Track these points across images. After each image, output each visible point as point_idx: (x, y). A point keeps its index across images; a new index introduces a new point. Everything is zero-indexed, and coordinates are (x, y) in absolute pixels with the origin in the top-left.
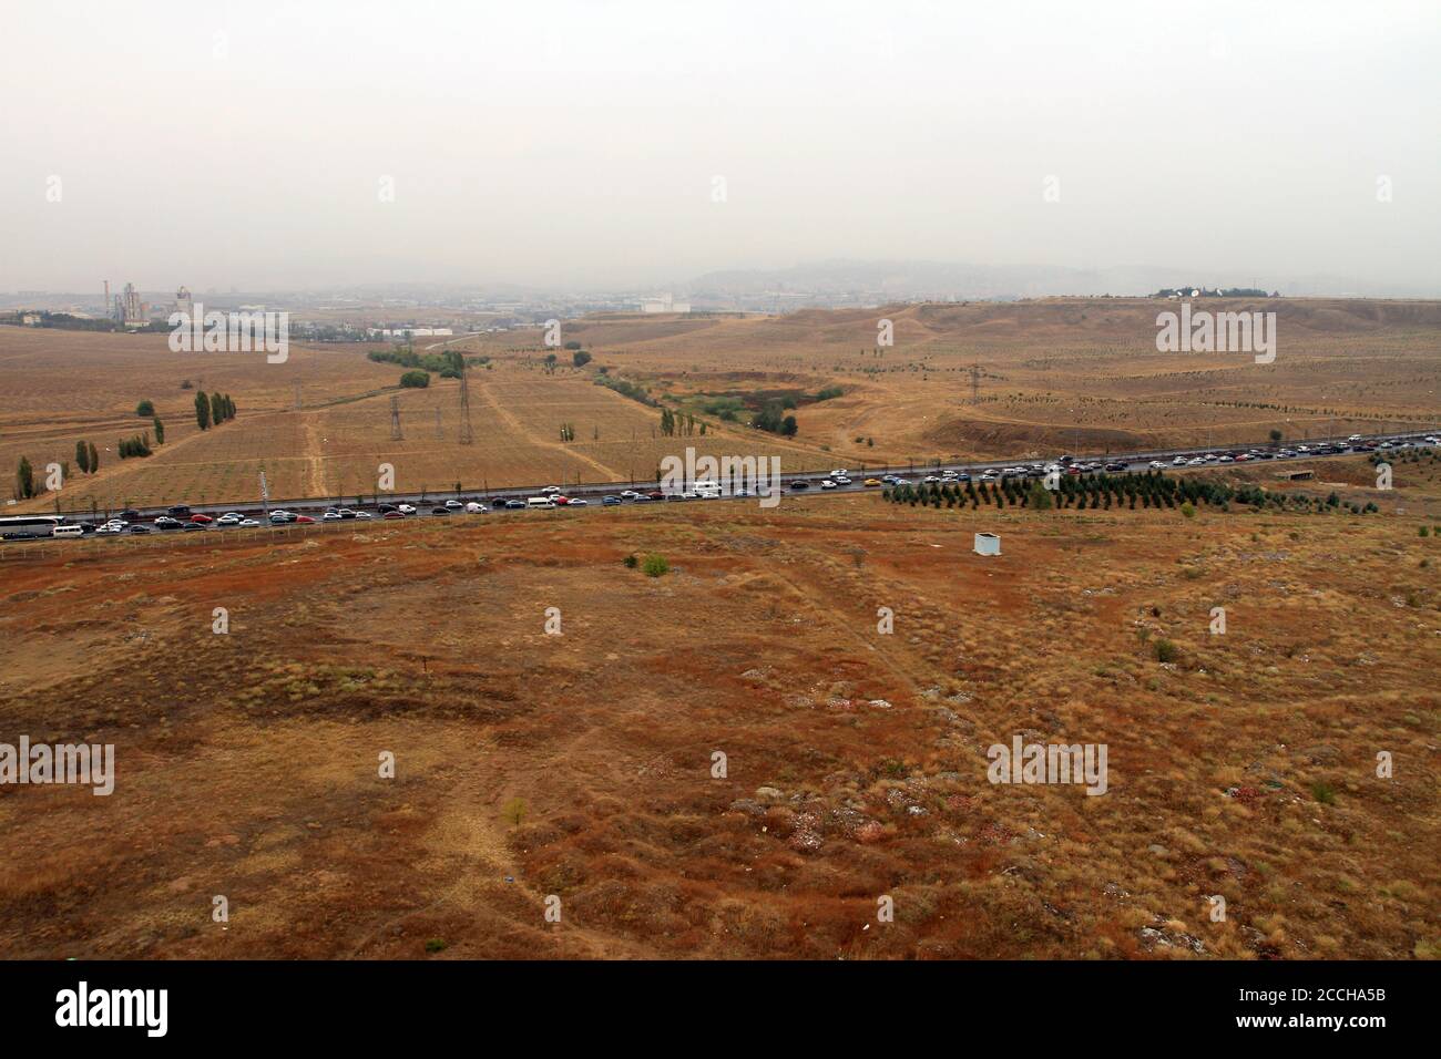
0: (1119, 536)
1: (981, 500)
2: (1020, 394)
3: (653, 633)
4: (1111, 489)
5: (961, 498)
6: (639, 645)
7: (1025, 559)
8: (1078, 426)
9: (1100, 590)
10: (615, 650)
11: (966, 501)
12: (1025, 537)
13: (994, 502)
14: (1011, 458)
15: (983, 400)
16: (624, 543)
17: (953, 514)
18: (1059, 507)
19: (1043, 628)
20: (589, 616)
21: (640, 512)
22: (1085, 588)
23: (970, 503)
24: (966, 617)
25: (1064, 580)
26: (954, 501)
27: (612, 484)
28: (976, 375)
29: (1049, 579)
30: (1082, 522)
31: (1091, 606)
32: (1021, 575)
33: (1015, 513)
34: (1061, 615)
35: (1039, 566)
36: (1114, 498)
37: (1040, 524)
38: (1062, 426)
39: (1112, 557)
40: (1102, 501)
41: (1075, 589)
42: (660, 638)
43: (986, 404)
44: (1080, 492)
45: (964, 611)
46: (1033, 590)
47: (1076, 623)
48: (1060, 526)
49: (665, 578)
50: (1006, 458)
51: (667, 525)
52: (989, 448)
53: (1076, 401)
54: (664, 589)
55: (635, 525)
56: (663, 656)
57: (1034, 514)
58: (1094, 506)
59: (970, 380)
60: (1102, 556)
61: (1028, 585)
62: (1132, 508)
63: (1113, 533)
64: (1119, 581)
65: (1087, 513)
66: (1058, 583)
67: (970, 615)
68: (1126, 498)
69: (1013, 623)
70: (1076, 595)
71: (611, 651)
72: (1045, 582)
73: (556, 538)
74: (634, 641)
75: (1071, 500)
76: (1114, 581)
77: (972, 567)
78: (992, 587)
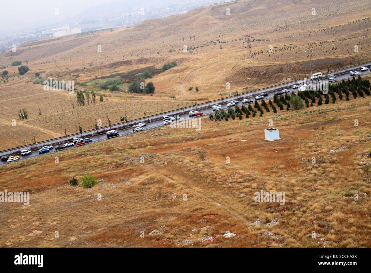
0: (343, 117)
1: (264, 110)
2: (275, 47)
3: (94, 220)
4: (335, 91)
5: (253, 111)
6: (87, 229)
7: (294, 139)
8: (309, 59)
9: (338, 149)
10: (74, 234)
11: (256, 112)
12: (292, 127)
13: (272, 110)
14: (276, 84)
15: (255, 54)
16: (67, 172)
17: (250, 121)
18: (308, 107)
19: (311, 176)
20: (55, 218)
21: (74, 153)
22: (330, 149)
23: (258, 113)
24: (268, 178)
25: (318, 146)
26: (249, 114)
27: (55, 139)
28: (249, 41)
29: (310, 147)
30: (321, 113)
31: (335, 158)
32: (294, 149)
33: (284, 114)
34: (320, 166)
35: (303, 141)
36: (337, 96)
37: (299, 118)
38: (302, 61)
39: (342, 129)
40: (331, 99)
41: (324, 150)
42: (99, 222)
43: (257, 56)
44: (318, 96)
45: (266, 174)
46: (302, 155)
47: (328, 169)
48: (310, 117)
49: (95, 188)
50: (274, 85)
51: (91, 157)
52: (263, 80)
53: (307, 45)
54: (95, 194)
55: (72, 161)
56: (102, 232)
57: (294, 113)
58: (327, 102)
59: (246, 44)
60: (336, 129)
61: (298, 153)
62: (348, 99)
63: (340, 115)
64: (348, 142)
65: (324, 107)
66: (315, 149)
67: (269, 175)
68: (344, 95)
69: (294, 176)
70: (326, 154)
71: (72, 235)
72: (308, 150)
73: (28, 176)
74: (84, 227)
75: (314, 101)
76: (345, 142)
77: (266, 148)
78: (279, 158)
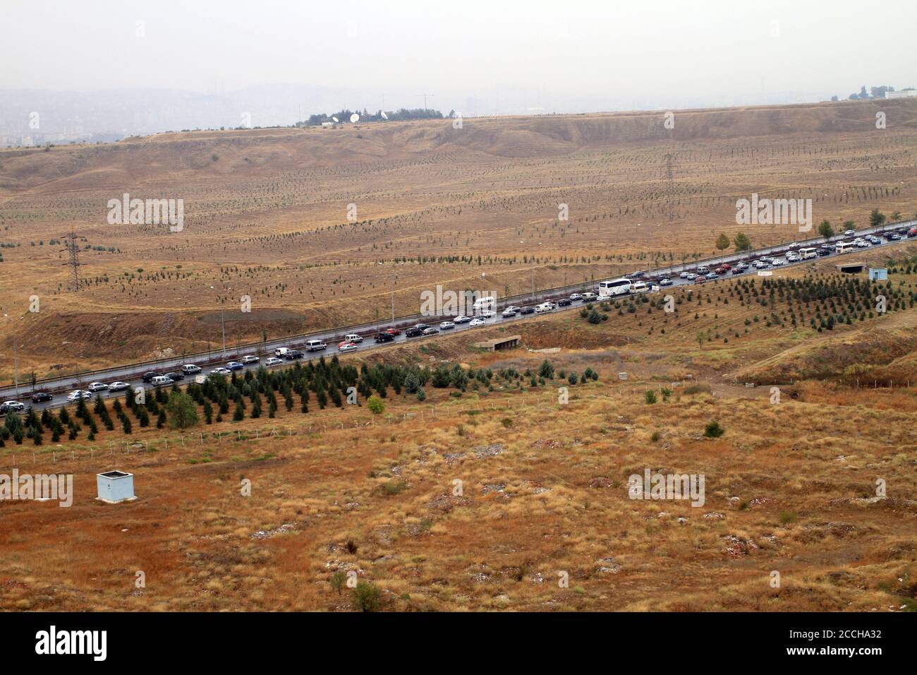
0: (292, 451)
1: (101, 426)
2: (140, 271)
4: (276, 389)
5: (71, 425)
7: (170, 500)
8: (218, 307)
9: (275, 529)
11: (79, 429)
12: (168, 469)
13: (119, 425)
14: (135, 361)
15: (88, 283)
17: (62, 450)
18: (209, 422)
19: (205, 594)
22: (256, 529)
23: (85, 431)
24: (96, 597)
25: (227, 521)
26: (62, 432)
28: (75, 249)
29: (207, 523)
30: (240, 438)
31: (266, 553)
32: (168, 524)
33: (149, 438)
34: (228, 571)
35: (191, 507)
36: (281, 400)
37: (186, 449)
38: (202, 309)
39: (287, 481)
40: (266, 407)
41: (242, 532)
43: (93, 288)
44: (236, 398)
45: (93, 589)
46: (187, 543)
47: (247, 579)
48: (213, 447)
50: (130, 362)
52: (104, 350)
53: (216, 271)
57: (176, 436)
58: (256, 414)
59: (67, 256)
60: (273, 481)
61: (179, 536)
62: (305, 410)
63: (285, 447)
64: (299, 513)
65: (248, 425)
66: (219, 528)
67: (101, 592)
68: (296, 398)
69: (163, 593)
70: (245, 540)
72: (202, 529)
75: (224, 410)
76: (293, 514)
77: (98, 522)
78: (128, 547)
